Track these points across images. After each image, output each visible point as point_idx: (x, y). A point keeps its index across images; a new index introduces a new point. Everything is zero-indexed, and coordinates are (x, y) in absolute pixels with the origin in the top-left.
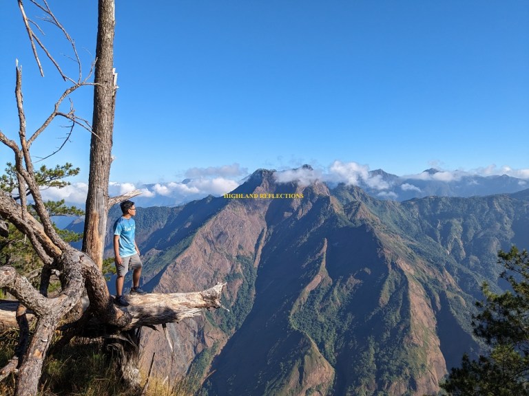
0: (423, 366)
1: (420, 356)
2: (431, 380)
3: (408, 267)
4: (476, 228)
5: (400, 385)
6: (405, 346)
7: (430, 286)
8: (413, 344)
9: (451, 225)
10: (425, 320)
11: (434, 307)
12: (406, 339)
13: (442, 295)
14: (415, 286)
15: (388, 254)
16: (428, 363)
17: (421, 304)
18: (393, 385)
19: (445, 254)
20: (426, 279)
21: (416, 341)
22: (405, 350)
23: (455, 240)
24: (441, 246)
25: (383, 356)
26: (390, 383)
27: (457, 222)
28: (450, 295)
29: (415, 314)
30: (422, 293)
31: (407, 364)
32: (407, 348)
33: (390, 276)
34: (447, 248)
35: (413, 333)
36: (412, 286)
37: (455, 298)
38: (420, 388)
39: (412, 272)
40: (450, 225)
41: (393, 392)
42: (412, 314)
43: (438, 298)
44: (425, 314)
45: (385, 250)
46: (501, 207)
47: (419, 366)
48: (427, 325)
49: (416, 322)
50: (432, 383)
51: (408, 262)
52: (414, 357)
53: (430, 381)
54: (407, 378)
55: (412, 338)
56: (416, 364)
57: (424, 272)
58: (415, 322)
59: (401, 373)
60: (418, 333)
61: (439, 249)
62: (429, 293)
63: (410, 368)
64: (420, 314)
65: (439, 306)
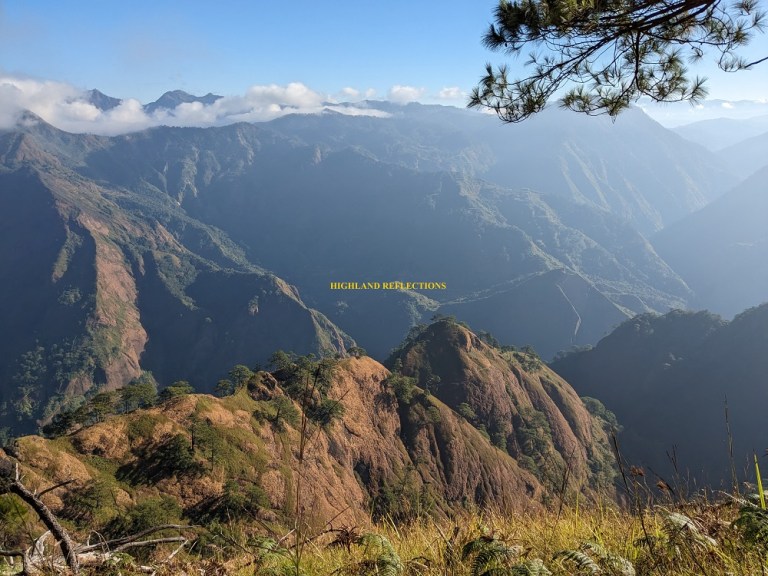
0: (115, 350)
1: (110, 338)
2: (128, 364)
3: (98, 225)
4: (214, 169)
5: (81, 380)
6: (89, 330)
7: (132, 247)
8: (100, 325)
9: (183, 167)
10: (122, 292)
11: (136, 274)
12: (90, 321)
13: (148, 256)
14: (107, 250)
15: (63, 210)
16: (124, 344)
17: (116, 273)
18: (70, 384)
19: (174, 207)
20: (128, 239)
21: (104, 319)
22: (89, 335)
23: (188, 187)
24: (168, 197)
25: (58, 350)
26: (67, 382)
27: (191, 163)
28: (158, 255)
29: (105, 287)
30: (120, 258)
31: (90, 352)
32: (92, 332)
33: (68, 241)
34: (178, 200)
35: (101, 311)
36: (103, 251)
37: (165, 257)
38: (111, 377)
39: (106, 231)
40: (181, 166)
41: (72, 392)
42: (99, 287)
43: (142, 262)
44: (122, 284)
45: (57, 203)
46: (246, 138)
47: (109, 351)
48: (125, 299)
49: (106, 296)
50: (130, 368)
51: (98, 219)
52: (102, 341)
53: (125, 365)
54: (90, 369)
55: (98, 318)
56: (104, 349)
57: (125, 229)
58: (103, 296)
59: (82, 365)
60: (107, 310)
61: (165, 202)
62: (128, 256)
63: (95, 356)
64: (114, 284)
65: (143, 272)
